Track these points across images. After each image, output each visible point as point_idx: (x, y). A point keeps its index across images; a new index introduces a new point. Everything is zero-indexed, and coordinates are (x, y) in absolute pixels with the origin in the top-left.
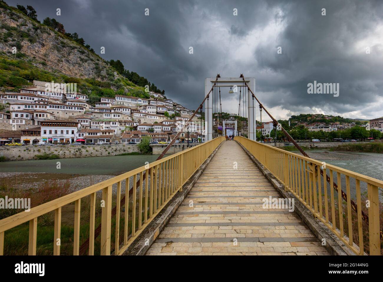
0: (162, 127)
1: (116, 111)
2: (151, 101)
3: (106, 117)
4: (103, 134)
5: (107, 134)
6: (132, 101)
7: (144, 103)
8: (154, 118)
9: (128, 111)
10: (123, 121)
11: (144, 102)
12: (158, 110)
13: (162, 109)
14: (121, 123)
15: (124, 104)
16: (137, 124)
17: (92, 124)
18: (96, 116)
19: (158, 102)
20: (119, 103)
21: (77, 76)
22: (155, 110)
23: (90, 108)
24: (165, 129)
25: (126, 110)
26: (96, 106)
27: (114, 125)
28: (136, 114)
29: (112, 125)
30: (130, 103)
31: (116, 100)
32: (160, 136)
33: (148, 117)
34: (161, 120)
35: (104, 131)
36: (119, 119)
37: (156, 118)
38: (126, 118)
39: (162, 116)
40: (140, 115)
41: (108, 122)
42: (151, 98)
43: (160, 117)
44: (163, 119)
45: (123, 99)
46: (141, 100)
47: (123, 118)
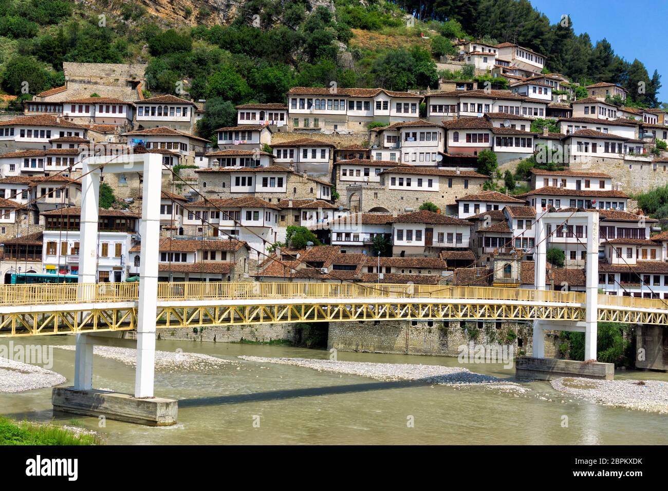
0: (429, 232)
1: (277, 160)
2: (433, 102)
3: (241, 189)
4: (206, 258)
5: (218, 259)
6: (351, 107)
7: (403, 114)
8: (421, 184)
9: (323, 157)
10: (291, 205)
12: (451, 143)
13: (468, 140)
14: (284, 213)
15: (321, 124)
17: (186, 221)
18: (209, 186)
19: (462, 101)
22: (437, 145)
23: (198, 155)
24: (445, 239)
25: (314, 156)
26: (219, 142)
27: (252, 223)
28: (348, 168)
29: (244, 222)
30: (342, 120)
31: (291, 111)
32: (410, 272)
33: (393, 183)
34: (452, 192)
35: (208, 248)
36: (281, 196)
37: (430, 185)
38: (304, 192)
39: (458, 173)
40: (367, 174)
41: (235, 210)
42: (444, 82)
43: (450, 179)
44: (466, 187)
45: (314, 104)
46: (386, 103)
47: (295, 188)
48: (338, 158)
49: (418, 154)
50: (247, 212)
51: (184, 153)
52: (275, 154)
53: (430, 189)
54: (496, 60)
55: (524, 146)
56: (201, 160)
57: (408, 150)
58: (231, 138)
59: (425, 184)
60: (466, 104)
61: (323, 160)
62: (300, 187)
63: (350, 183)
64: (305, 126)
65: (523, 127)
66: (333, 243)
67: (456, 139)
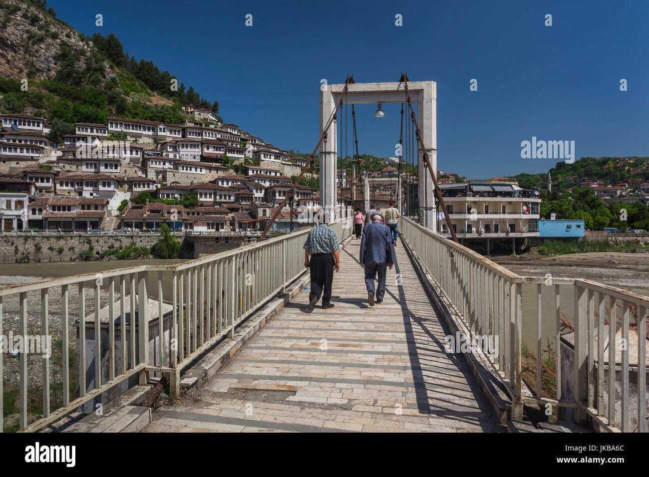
0: (215, 194)
2: (188, 130)
3: (89, 170)
4: (84, 209)
5: (93, 209)
6: (145, 130)
7: (173, 135)
8: (196, 171)
9: (137, 154)
10: (125, 180)
11: (171, 133)
12: (205, 151)
13: (214, 150)
14: (122, 184)
15: (127, 137)
16: (156, 187)
17: (58, 187)
18: (67, 168)
19: (204, 131)
22: (198, 151)
24: (223, 197)
25: (131, 153)
26: (66, 143)
27: (107, 188)
28: (153, 161)
29: (101, 188)
30: (140, 136)
31: (110, 129)
33: (183, 169)
34: (211, 175)
35: (84, 203)
36: (116, 174)
37: (201, 171)
38: (131, 172)
39: (214, 165)
40: (164, 164)
41: (94, 181)
42: (189, 122)
43: (210, 169)
44: (217, 173)
45: (123, 126)
46: (164, 129)
47: (125, 170)
48: (145, 156)
49: (189, 155)
50: (103, 182)
51: (46, 147)
53: (201, 173)
57: (185, 154)
58: (74, 142)
59: (199, 170)
60: (205, 133)
61: (137, 156)
62: (128, 170)
67: (208, 149)
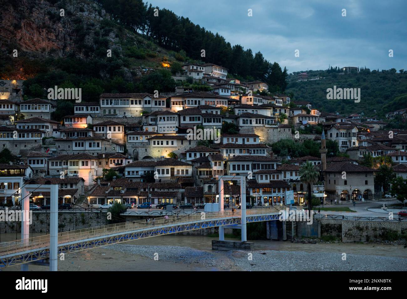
0: (173, 169)
1: (96, 132)
2: (172, 100)
3: (78, 148)
5: (69, 187)
6: (132, 103)
7: (158, 106)
8: (167, 144)
9: (119, 130)
10: (104, 157)
11: (156, 104)
12: (182, 122)
13: (190, 120)
14: (100, 160)
15: (117, 112)
16: (129, 162)
17: (50, 167)
18: (61, 148)
19: (187, 99)
20: (107, 113)
21: (45, 54)
22: (175, 123)
23: (54, 130)
24: (180, 173)
25: (115, 130)
26: (65, 123)
27: (85, 167)
28: (132, 136)
29: (81, 167)
30: (128, 109)
31: (102, 106)
32: (164, 190)
33: (154, 144)
34: (183, 147)
35: (63, 182)
36: (98, 151)
37: (172, 144)
38: (110, 149)
41: (76, 161)
42: (178, 88)
43: (182, 140)
44: (190, 144)
45: (113, 102)
46: (149, 101)
47: (106, 148)
48: (127, 131)
49: (166, 128)
50: (82, 162)
51: (47, 130)
52: (95, 129)
53: (172, 146)
54: (203, 74)
55: (217, 122)
56: (56, 133)
57: (162, 126)
58: (71, 121)
59: (170, 143)
60: (189, 101)
61: (119, 132)
62: (108, 146)
63: (133, 143)
64: (109, 113)
65: (217, 112)
66: (126, 176)
67: (184, 120)
